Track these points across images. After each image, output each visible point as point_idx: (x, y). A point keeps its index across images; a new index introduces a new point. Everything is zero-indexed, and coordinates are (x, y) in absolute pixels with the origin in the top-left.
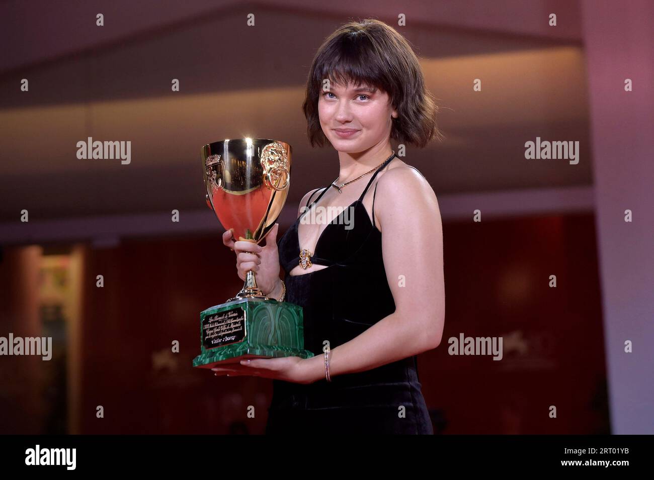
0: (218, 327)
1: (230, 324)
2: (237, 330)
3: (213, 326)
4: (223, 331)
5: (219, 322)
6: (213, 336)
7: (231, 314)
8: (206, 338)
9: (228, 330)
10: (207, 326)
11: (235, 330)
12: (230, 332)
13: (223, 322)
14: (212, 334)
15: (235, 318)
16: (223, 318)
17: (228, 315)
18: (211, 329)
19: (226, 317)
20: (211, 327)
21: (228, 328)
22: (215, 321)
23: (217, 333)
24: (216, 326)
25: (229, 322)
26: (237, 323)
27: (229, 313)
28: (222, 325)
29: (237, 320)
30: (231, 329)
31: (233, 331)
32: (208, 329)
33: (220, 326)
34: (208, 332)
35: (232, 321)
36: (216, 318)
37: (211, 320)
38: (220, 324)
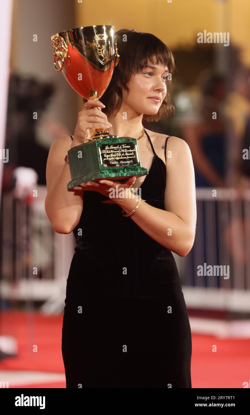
0: (114, 153)
1: (125, 153)
2: (131, 157)
3: (110, 152)
4: (118, 157)
5: (115, 150)
6: (110, 159)
7: (125, 146)
8: (104, 159)
9: (123, 156)
10: (104, 152)
11: (130, 157)
12: (125, 158)
13: (118, 150)
14: (109, 157)
15: (128, 149)
16: (118, 147)
17: (122, 147)
18: (108, 154)
19: (120, 147)
20: (107, 152)
21: (123, 155)
22: (111, 149)
23: (113, 157)
24: (112, 152)
25: (123, 151)
26: (131, 152)
27: (123, 145)
28: (118, 153)
29: (131, 151)
30: (126, 156)
31: (128, 157)
32: (105, 153)
33: (116, 153)
34: (105, 156)
35: (126, 151)
36: (112, 147)
37: (107, 148)
38: (116, 152)
